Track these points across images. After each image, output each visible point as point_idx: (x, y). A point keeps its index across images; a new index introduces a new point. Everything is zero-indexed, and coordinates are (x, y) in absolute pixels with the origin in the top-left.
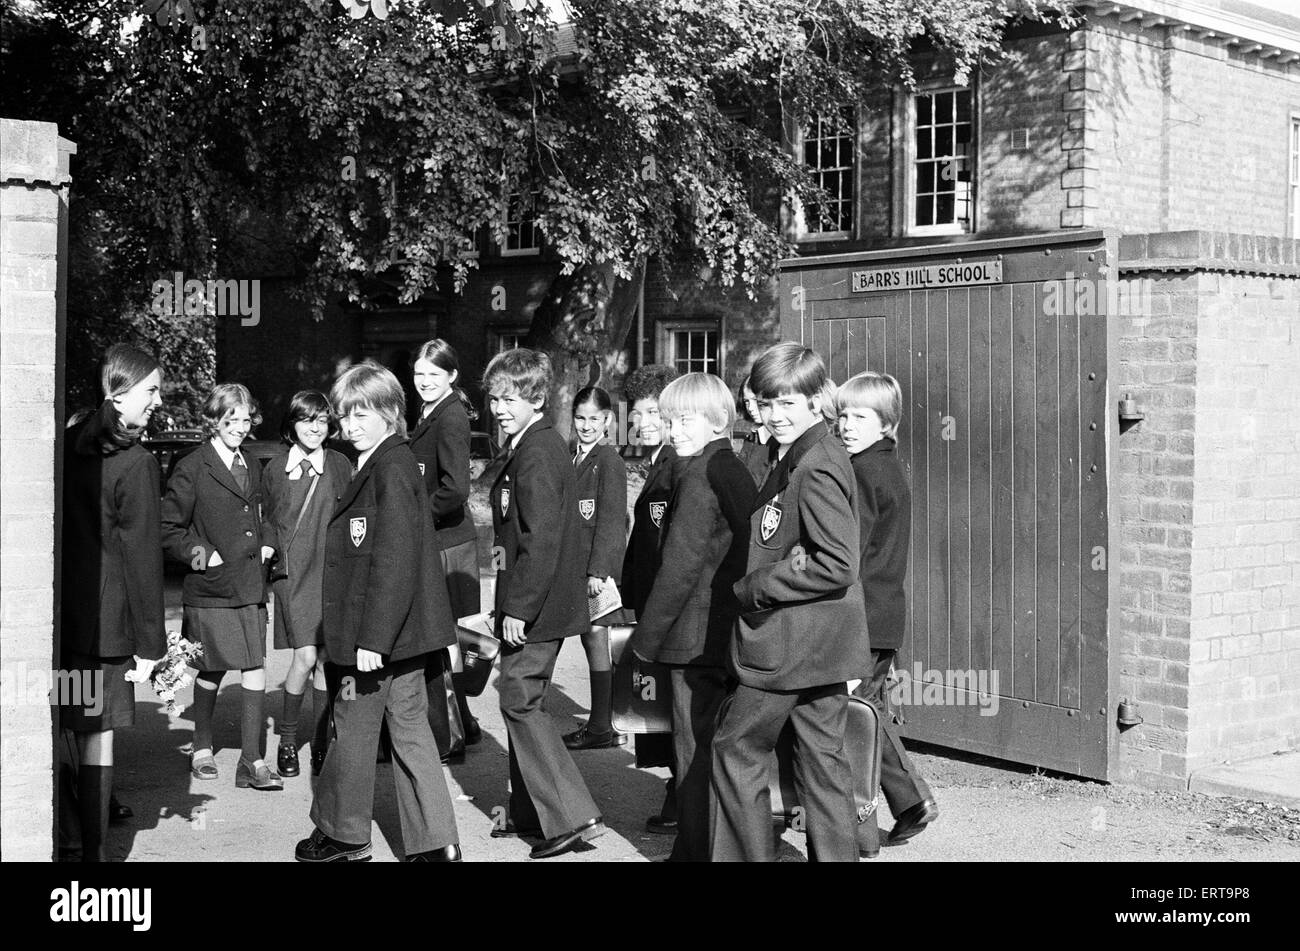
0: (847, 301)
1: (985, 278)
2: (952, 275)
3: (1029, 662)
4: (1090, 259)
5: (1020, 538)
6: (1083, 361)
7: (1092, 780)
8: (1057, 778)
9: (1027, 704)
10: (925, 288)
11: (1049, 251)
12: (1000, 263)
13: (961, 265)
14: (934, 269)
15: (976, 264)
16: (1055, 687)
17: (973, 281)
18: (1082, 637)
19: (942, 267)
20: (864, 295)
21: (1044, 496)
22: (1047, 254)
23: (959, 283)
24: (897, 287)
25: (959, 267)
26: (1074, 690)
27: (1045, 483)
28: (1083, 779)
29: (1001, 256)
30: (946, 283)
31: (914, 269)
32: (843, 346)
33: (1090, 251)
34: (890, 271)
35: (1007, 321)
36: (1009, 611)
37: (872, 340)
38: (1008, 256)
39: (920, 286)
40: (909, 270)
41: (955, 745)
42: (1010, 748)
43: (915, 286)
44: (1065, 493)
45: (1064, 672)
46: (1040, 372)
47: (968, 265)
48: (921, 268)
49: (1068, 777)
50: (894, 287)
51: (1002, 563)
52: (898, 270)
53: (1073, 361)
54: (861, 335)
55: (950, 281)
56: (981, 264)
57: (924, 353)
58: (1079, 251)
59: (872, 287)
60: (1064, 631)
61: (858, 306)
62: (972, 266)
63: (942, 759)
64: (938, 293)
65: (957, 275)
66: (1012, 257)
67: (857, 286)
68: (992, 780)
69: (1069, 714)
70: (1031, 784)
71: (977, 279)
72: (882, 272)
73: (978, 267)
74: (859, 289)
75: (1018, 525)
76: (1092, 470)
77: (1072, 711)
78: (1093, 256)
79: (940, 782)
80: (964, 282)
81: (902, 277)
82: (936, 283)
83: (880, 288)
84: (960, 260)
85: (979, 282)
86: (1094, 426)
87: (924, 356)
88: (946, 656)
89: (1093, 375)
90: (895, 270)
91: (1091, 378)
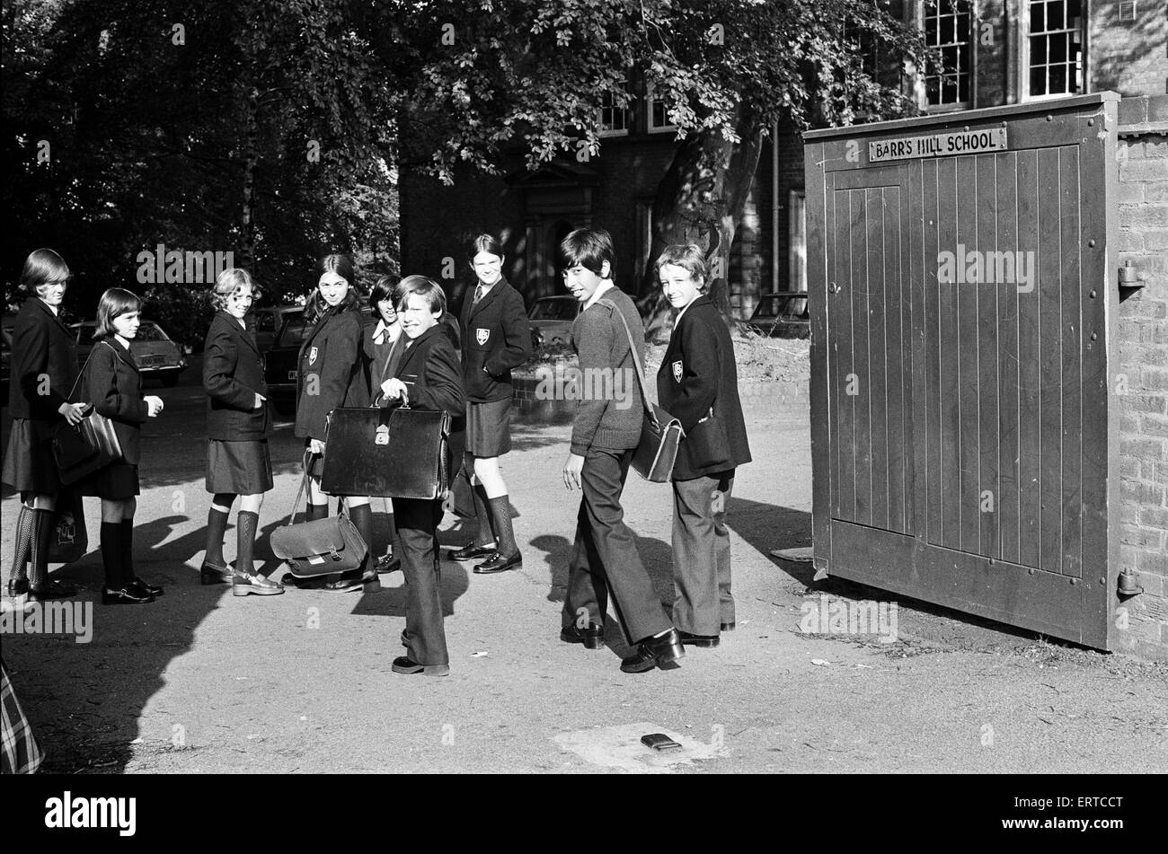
0: (864, 171)
1: (991, 146)
2: (960, 144)
3: (1034, 530)
4: (1090, 125)
5: (1026, 406)
6: (1083, 228)
7: (1092, 648)
8: (1061, 646)
9: (1032, 570)
10: (935, 156)
11: (1050, 117)
12: (1004, 130)
13: (968, 133)
14: (943, 138)
15: (981, 132)
16: (1058, 557)
17: (979, 149)
18: (1084, 507)
19: (950, 135)
20: (881, 164)
21: (1047, 364)
22: (1048, 120)
23: (967, 151)
24: (910, 156)
25: (966, 134)
26: (1075, 558)
27: (1048, 350)
28: (1085, 648)
29: (1005, 123)
30: (955, 151)
31: (925, 138)
32: (862, 215)
33: (1088, 116)
34: (903, 140)
35: (1013, 189)
36: (1015, 479)
37: (887, 209)
38: (1014, 123)
39: (931, 154)
40: (921, 138)
41: (966, 610)
42: (1016, 613)
43: (925, 155)
44: (1067, 361)
45: (1066, 540)
46: (1043, 239)
47: (975, 132)
48: (932, 137)
49: (1072, 645)
50: (907, 156)
51: (1008, 432)
52: (911, 139)
53: (1074, 228)
54: (877, 204)
55: (959, 149)
56: (986, 132)
57: (935, 222)
58: (1079, 116)
59: (887, 157)
60: (1067, 499)
61: (874, 175)
62: (979, 133)
63: (954, 621)
64: (948, 161)
65: (964, 143)
66: (1016, 124)
67: (873, 157)
68: (997, 645)
69: (1071, 582)
70: (1034, 651)
71: (984, 147)
72: (896, 141)
73: (984, 135)
74: (875, 158)
75: (1024, 392)
76: (1092, 338)
77: (1074, 580)
78: (1092, 121)
79: (948, 646)
80: (972, 150)
81: (914, 146)
82: (947, 152)
83: (895, 158)
84: (967, 128)
85: (985, 150)
86: (1094, 293)
87: (935, 225)
88: (957, 521)
89: (1093, 242)
90: (908, 139)
91: (1091, 245)
